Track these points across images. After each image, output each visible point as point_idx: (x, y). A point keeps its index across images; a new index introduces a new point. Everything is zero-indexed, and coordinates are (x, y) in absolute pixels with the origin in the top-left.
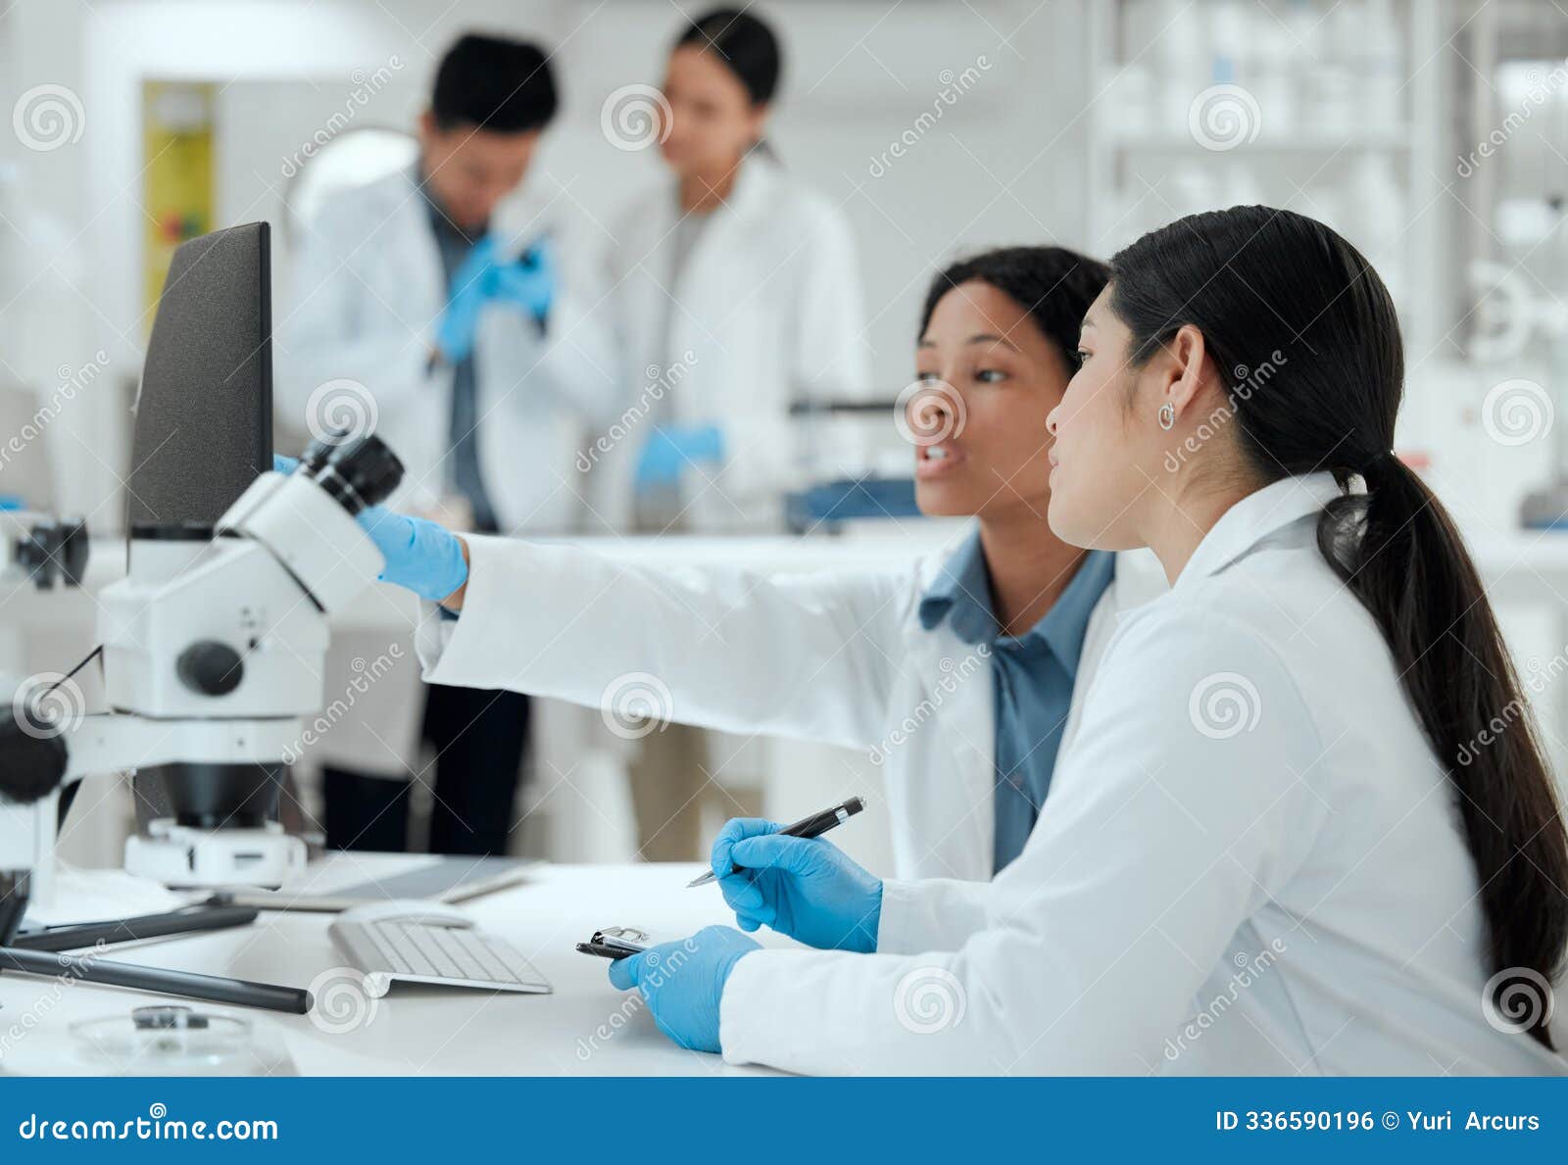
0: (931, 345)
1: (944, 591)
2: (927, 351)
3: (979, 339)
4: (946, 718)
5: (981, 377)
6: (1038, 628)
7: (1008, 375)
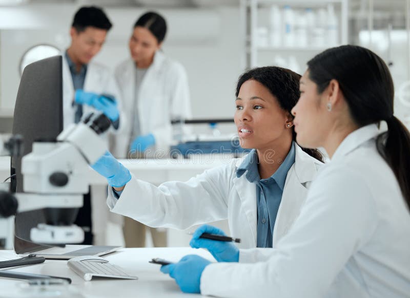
0: (240, 99)
1: (244, 167)
2: (239, 100)
3: (254, 98)
4: (244, 204)
5: (255, 107)
6: (272, 176)
7: (263, 107)
